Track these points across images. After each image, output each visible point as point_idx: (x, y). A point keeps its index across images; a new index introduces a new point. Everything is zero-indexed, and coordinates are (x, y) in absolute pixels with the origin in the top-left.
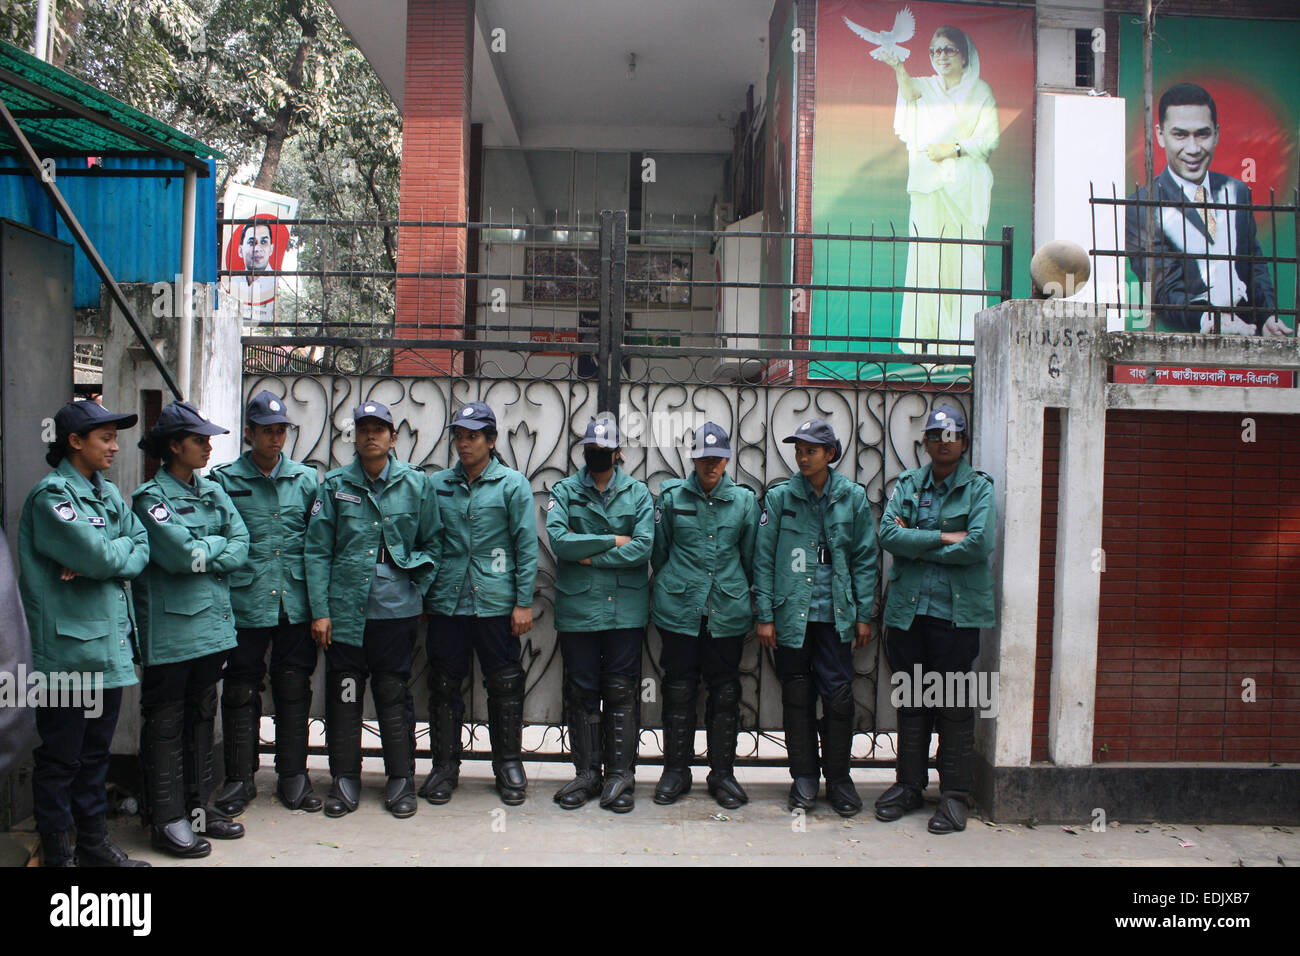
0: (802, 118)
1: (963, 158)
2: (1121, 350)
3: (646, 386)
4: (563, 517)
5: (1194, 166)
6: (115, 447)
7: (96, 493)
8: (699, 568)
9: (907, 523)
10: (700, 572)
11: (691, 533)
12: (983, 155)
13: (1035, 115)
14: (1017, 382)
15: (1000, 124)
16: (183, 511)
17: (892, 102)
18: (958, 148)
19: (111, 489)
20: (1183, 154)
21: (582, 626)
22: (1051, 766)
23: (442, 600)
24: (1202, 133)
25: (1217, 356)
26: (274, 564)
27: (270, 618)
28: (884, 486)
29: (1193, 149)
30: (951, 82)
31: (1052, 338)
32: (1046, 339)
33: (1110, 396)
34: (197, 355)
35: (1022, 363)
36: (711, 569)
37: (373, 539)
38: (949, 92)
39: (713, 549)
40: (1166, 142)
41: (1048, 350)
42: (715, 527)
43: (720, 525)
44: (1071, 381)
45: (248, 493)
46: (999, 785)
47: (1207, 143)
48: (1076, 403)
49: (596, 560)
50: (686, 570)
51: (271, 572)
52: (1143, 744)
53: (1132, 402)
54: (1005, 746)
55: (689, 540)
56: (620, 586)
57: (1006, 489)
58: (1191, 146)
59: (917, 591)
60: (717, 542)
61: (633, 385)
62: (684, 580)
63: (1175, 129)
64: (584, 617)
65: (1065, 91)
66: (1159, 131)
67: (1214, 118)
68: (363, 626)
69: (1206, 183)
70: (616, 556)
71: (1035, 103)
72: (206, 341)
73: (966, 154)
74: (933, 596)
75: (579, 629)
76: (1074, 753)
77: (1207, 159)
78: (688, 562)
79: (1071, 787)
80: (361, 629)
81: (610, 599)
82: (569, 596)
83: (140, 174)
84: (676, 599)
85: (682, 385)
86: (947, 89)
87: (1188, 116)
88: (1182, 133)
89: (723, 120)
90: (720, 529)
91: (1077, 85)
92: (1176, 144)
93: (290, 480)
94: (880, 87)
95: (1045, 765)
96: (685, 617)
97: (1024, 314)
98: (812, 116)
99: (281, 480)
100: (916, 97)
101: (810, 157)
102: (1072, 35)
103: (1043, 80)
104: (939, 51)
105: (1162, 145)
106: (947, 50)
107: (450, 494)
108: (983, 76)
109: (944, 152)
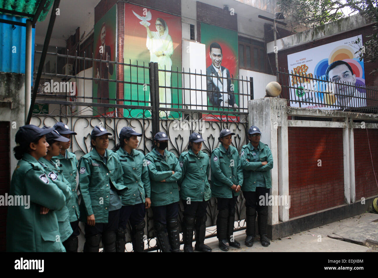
0: (120, 39)
2: (290, 111)
3: (166, 121)
4: (154, 166)
5: (218, 64)
8: (199, 179)
9: (249, 160)
10: (200, 181)
11: (196, 168)
12: (169, 56)
13: (182, 46)
14: (272, 119)
15: (174, 48)
17: (146, 37)
18: (163, 53)
20: (215, 61)
21: (164, 203)
22: (282, 222)
23: (129, 200)
24: (219, 56)
25: (305, 113)
26: (73, 195)
27: (74, 218)
29: (218, 60)
30: (161, 34)
31: (278, 108)
32: (277, 108)
33: (288, 123)
35: (273, 114)
36: (203, 179)
37: (107, 180)
38: (161, 37)
39: (203, 173)
40: (212, 57)
41: (277, 110)
42: (202, 166)
43: (203, 165)
44: (281, 119)
46: (273, 230)
47: (220, 59)
48: (283, 126)
49: (167, 180)
50: (195, 180)
51: (72, 198)
52: (295, 213)
53: (292, 125)
54: (274, 219)
55: (195, 171)
56: (174, 188)
57: (271, 149)
58: (217, 59)
59: (256, 180)
60: (204, 170)
61: (162, 121)
62: (196, 184)
63: (213, 54)
64: (164, 200)
65: (188, 40)
66: (210, 54)
67: (221, 52)
68: (108, 215)
69: (220, 69)
70: (174, 177)
71: (182, 43)
73: (165, 55)
74: (260, 181)
75: (163, 205)
76: (286, 218)
77: (220, 63)
78: (196, 178)
79: (286, 227)
80: (107, 216)
81: (171, 193)
82: (158, 194)
84: (193, 190)
86: (160, 36)
87: (216, 51)
88: (215, 55)
89: (64, 37)
90: (203, 166)
91: (191, 39)
92: (214, 58)
94: (142, 33)
95: (281, 222)
96: (197, 195)
97: (272, 101)
98: (123, 39)
99: (70, 159)
100: (152, 37)
101: (122, 52)
102: (189, 25)
103: (183, 37)
104: (158, 25)
105: (211, 58)
106: (160, 25)
107: (126, 161)
108: (169, 33)
109: (159, 54)
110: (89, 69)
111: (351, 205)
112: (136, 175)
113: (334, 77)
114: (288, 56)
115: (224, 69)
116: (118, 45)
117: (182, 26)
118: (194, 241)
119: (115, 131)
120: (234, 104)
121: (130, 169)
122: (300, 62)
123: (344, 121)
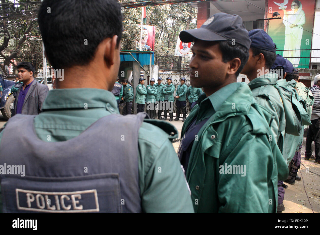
1: (297, 27)
6: (144, 82)
7: (143, 86)
15: (306, 19)
16: (151, 88)
18: (296, 25)
19: (144, 86)
26: (159, 94)
34: (152, 73)
45: (157, 87)
51: (159, 95)
72: (153, 71)
83: (146, 54)
93: (162, 86)
99: (160, 86)
101: (266, 29)
103: (317, 8)
106: (295, 5)
109: (293, 26)
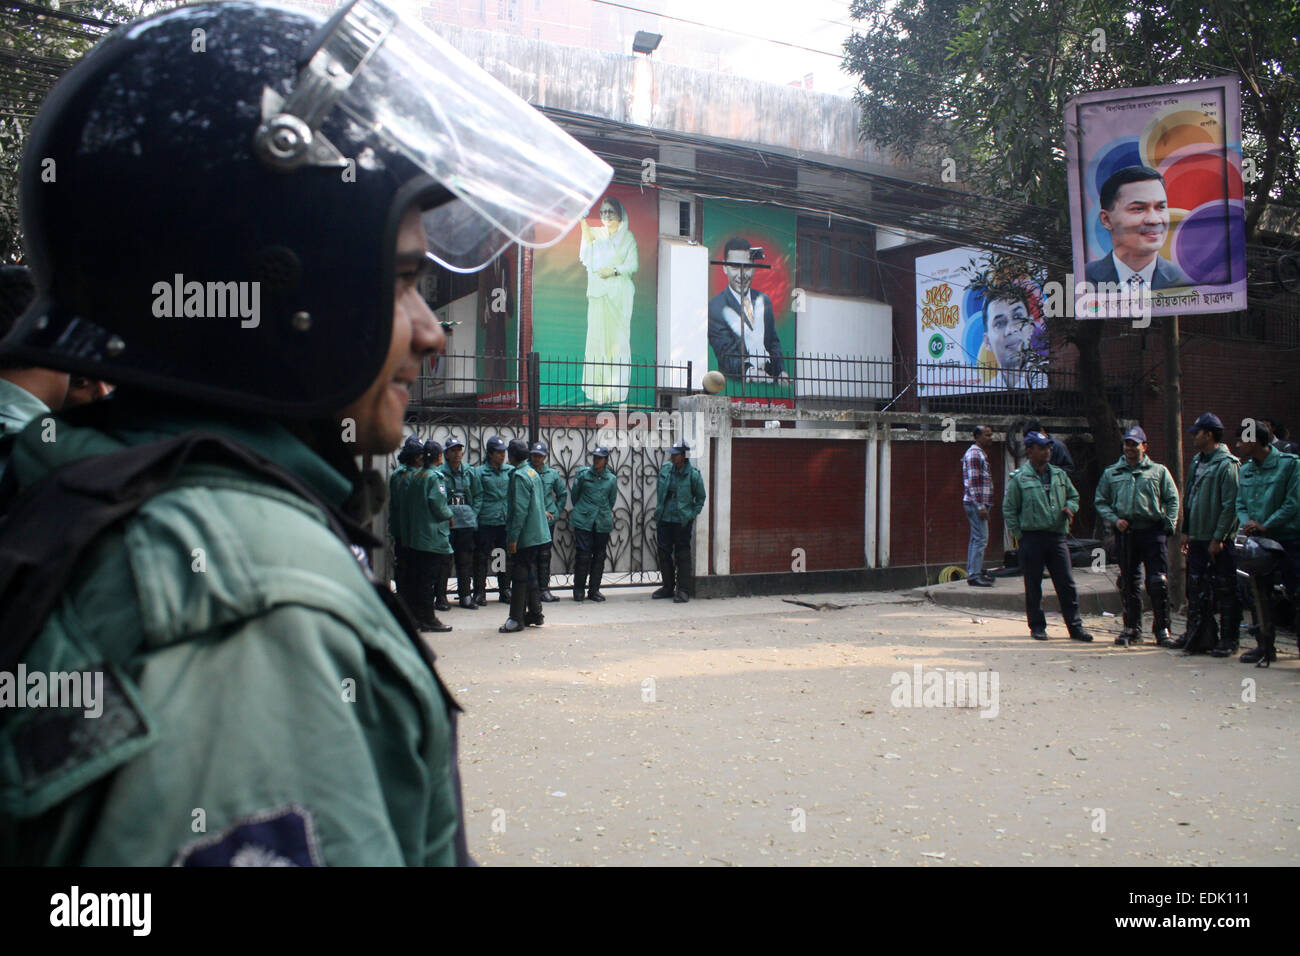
1: (619, 277)
2: (737, 415)
3: (549, 429)
12: (629, 275)
13: (657, 251)
18: (615, 271)
20: (736, 278)
22: (715, 575)
28: (643, 469)
30: (613, 230)
31: (712, 411)
32: (710, 411)
33: (733, 433)
38: (611, 236)
40: (728, 271)
44: (720, 427)
46: (698, 583)
47: (748, 273)
48: (721, 437)
52: (747, 566)
53: (740, 435)
61: (543, 428)
65: (674, 239)
69: (749, 295)
71: (658, 246)
73: (620, 274)
76: (723, 570)
77: (750, 281)
79: (722, 583)
85: (563, 428)
87: (740, 256)
91: (680, 235)
92: (733, 273)
95: (713, 575)
100: (593, 238)
101: (531, 273)
102: (678, 205)
103: (661, 231)
104: (605, 212)
105: (726, 272)
106: (610, 212)
107: (490, 475)
108: (630, 228)
109: (608, 273)
110: (470, 296)
111: (874, 571)
112: (500, 492)
113: (997, 317)
114: (917, 260)
115: (757, 295)
116: (523, 259)
117: (661, 207)
118: (587, 587)
119: (480, 441)
120: (781, 371)
121: (494, 485)
122: (938, 276)
123: (867, 428)
